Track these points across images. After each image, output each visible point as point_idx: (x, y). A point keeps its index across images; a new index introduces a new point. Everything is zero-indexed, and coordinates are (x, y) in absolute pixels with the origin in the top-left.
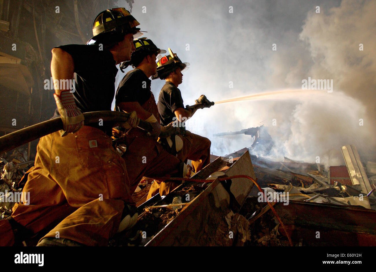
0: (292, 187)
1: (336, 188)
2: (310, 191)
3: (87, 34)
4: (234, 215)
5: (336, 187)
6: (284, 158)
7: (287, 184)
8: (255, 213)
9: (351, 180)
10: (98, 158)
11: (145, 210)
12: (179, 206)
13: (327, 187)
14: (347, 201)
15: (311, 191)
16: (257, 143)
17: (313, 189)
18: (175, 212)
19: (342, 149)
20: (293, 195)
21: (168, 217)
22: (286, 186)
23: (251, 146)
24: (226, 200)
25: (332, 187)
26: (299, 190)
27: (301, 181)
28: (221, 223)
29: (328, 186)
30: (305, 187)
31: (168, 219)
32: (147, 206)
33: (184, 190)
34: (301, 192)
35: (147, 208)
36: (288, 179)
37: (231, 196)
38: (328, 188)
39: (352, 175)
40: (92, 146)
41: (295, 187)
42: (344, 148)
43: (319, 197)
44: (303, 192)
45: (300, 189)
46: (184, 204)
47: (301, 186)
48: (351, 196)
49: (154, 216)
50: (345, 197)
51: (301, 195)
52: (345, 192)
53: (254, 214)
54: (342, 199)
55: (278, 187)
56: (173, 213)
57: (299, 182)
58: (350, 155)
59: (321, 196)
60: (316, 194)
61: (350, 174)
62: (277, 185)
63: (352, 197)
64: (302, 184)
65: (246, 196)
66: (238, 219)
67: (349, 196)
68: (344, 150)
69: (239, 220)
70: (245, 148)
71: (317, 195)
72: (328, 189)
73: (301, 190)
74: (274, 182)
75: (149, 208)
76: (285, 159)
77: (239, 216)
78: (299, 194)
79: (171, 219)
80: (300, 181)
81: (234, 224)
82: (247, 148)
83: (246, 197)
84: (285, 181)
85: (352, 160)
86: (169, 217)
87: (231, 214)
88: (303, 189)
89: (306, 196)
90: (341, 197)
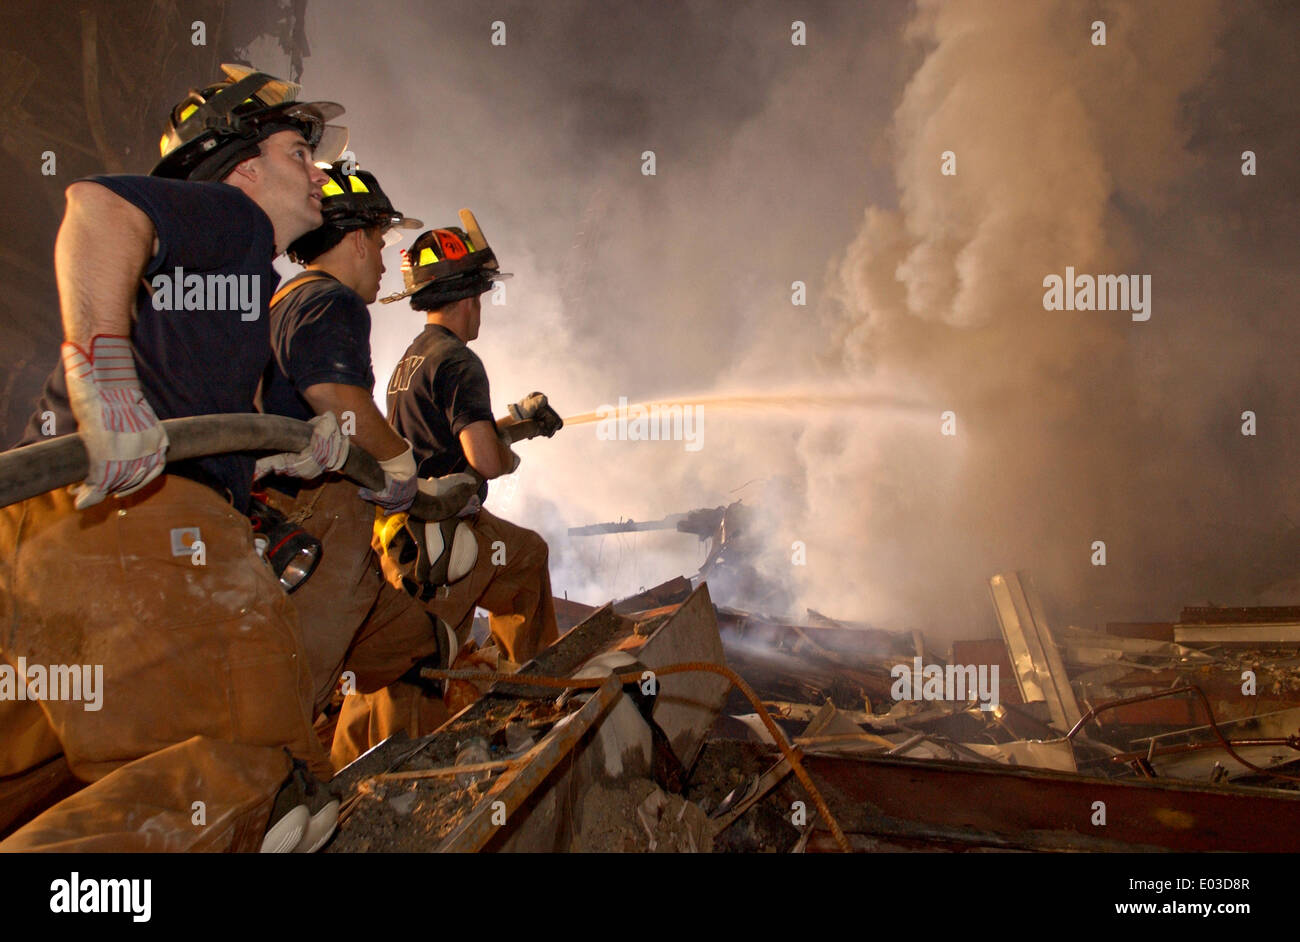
0: (833, 713)
1: (973, 713)
2: (890, 724)
3: (128, 151)
4: (666, 802)
5: (974, 710)
6: (807, 613)
7: (819, 701)
8: (731, 795)
9: (1018, 688)
10: (202, 594)
11: (356, 788)
12: (483, 773)
13: (946, 711)
14: (1007, 757)
15: (894, 724)
16: (720, 560)
17: (903, 718)
18: (467, 794)
19: (990, 585)
20: (838, 738)
21: (441, 812)
22: (815, 710)
23: (698, 572)
24: (639, 751)
25: (960, 709)
26: (855, 721)
27: (862, 691)
28: (624, 831)
29: (948, 708)
30: (874, 711)
31: (441, 818)
32: (362, 774)
33: (492, 718)
34: (861, 730)
35: (365, 780)
36: (820, 684)
37: (658, 734)
38: (948, 714)
39: (1022, 671)
40: (179, 550)
41: (842, 712)
42: (998, 582)
43: (922, 744)
44: (868, 728)
45: (861, 719)
46: (498, 763)
47: (861, 707)
48: (1019, 739)
49: (391, 810)
50: (999, 743)
51: (861, 737)
52: (1000, 726)
53: (728, 798)
54: (992, 749)
55: (788, 711)
56: (458, 795)
57: (855, 695)
58: (1014, 604)
59: (930, 740)
60: (910, 735)
61: (1016, 667)
62: (783, 706)
63: (1023, 741)
64: (865, 701)
65: (700, 738)
66: (680, 815)
67: (1013, 740)
68: (996, 587)
69: (683, 820)
70: (678, 579)
71: (915, 738)
72: (947, 717)
73: (861, 722)
74: (772, 693)
75: (372, 781)
76: (810, 616)
77: (683, 804)
78: (858, 733)
79: (454, 818)
80: (859, 691)
81: (668, 832)
82: (686, 577)
83: (701, 741)
84: (811, 690)
85: (1021, 620)
86: (445, 813)
87: (657, 798)
88: (868, 718)
89: (881, 741)
90: (988, 741)
